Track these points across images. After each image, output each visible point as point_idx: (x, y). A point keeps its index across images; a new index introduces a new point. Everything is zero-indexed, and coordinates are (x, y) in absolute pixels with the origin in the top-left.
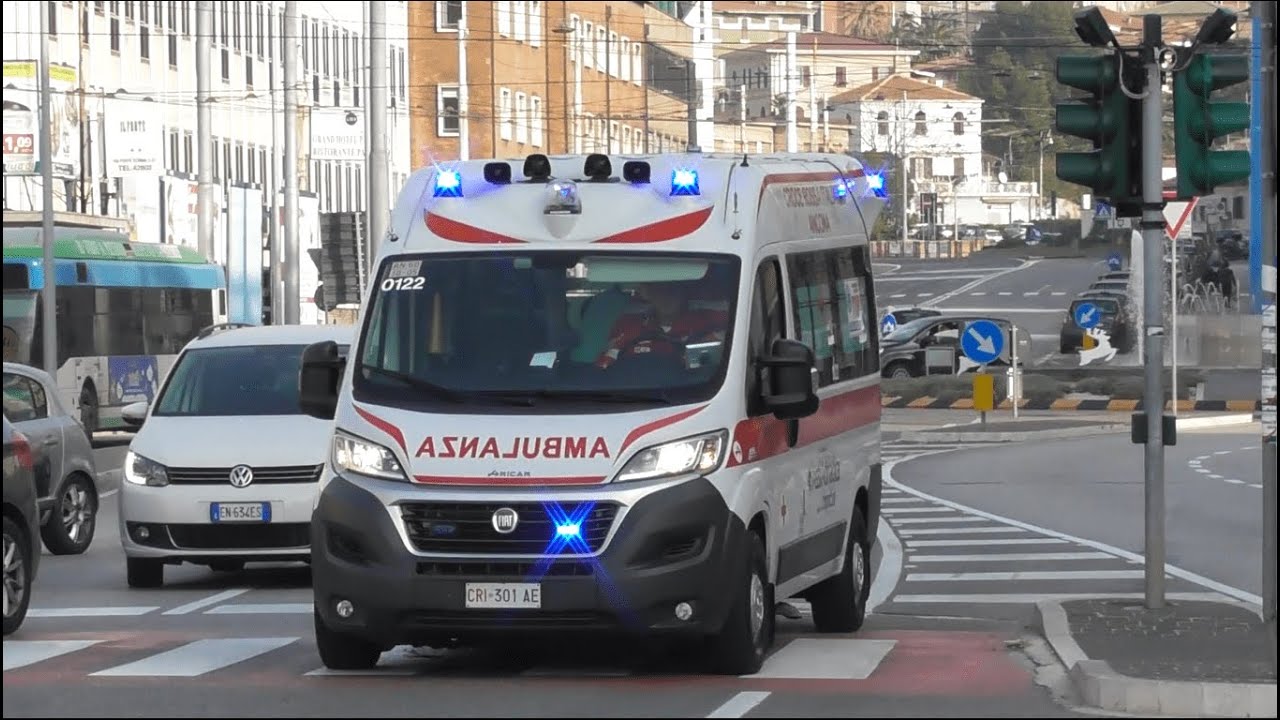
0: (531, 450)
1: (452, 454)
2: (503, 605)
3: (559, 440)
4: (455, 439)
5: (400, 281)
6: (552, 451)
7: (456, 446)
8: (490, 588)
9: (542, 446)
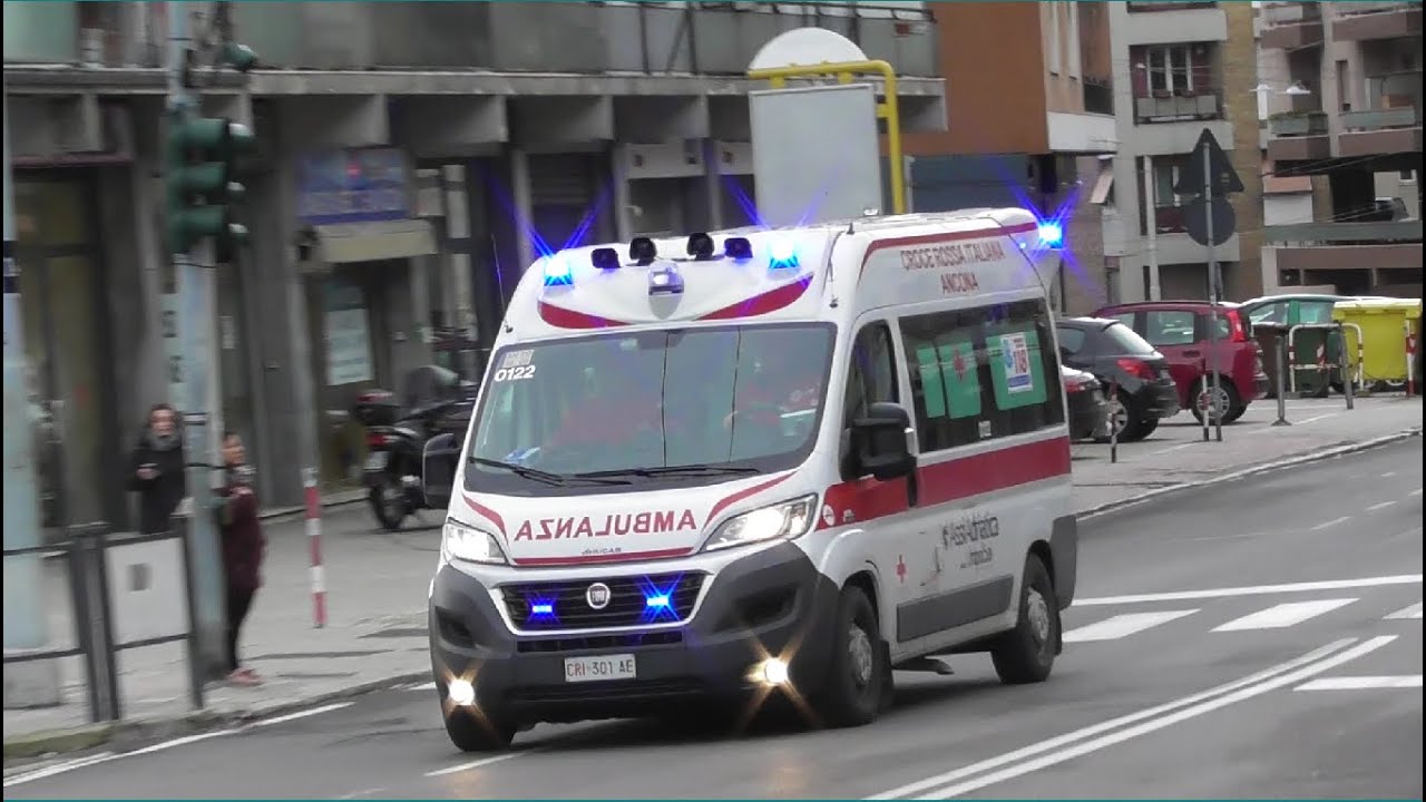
0: (622, 527)
1: (548, 535)
2: (600, 677)
3: (648, 515)
4: (552, 521)
5: (511, 371)
6: (642, 527)
7: (553, 528)
8: (588, 661)
9: (633, 522)
